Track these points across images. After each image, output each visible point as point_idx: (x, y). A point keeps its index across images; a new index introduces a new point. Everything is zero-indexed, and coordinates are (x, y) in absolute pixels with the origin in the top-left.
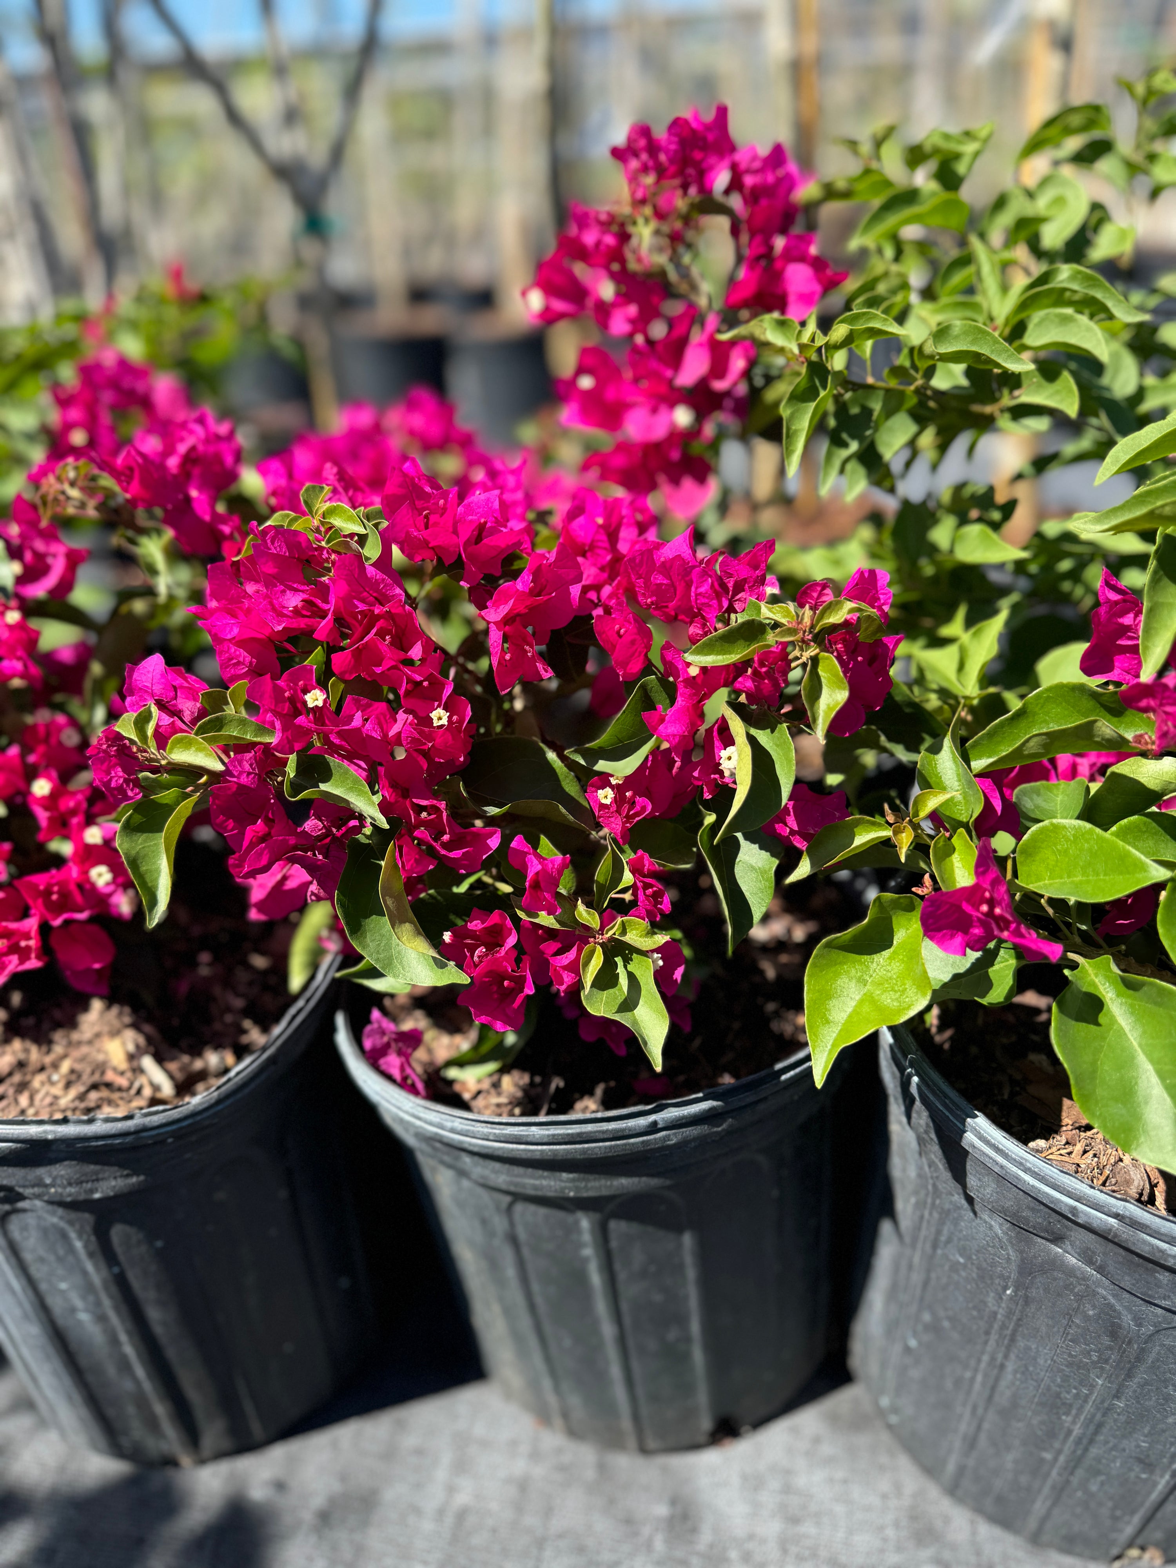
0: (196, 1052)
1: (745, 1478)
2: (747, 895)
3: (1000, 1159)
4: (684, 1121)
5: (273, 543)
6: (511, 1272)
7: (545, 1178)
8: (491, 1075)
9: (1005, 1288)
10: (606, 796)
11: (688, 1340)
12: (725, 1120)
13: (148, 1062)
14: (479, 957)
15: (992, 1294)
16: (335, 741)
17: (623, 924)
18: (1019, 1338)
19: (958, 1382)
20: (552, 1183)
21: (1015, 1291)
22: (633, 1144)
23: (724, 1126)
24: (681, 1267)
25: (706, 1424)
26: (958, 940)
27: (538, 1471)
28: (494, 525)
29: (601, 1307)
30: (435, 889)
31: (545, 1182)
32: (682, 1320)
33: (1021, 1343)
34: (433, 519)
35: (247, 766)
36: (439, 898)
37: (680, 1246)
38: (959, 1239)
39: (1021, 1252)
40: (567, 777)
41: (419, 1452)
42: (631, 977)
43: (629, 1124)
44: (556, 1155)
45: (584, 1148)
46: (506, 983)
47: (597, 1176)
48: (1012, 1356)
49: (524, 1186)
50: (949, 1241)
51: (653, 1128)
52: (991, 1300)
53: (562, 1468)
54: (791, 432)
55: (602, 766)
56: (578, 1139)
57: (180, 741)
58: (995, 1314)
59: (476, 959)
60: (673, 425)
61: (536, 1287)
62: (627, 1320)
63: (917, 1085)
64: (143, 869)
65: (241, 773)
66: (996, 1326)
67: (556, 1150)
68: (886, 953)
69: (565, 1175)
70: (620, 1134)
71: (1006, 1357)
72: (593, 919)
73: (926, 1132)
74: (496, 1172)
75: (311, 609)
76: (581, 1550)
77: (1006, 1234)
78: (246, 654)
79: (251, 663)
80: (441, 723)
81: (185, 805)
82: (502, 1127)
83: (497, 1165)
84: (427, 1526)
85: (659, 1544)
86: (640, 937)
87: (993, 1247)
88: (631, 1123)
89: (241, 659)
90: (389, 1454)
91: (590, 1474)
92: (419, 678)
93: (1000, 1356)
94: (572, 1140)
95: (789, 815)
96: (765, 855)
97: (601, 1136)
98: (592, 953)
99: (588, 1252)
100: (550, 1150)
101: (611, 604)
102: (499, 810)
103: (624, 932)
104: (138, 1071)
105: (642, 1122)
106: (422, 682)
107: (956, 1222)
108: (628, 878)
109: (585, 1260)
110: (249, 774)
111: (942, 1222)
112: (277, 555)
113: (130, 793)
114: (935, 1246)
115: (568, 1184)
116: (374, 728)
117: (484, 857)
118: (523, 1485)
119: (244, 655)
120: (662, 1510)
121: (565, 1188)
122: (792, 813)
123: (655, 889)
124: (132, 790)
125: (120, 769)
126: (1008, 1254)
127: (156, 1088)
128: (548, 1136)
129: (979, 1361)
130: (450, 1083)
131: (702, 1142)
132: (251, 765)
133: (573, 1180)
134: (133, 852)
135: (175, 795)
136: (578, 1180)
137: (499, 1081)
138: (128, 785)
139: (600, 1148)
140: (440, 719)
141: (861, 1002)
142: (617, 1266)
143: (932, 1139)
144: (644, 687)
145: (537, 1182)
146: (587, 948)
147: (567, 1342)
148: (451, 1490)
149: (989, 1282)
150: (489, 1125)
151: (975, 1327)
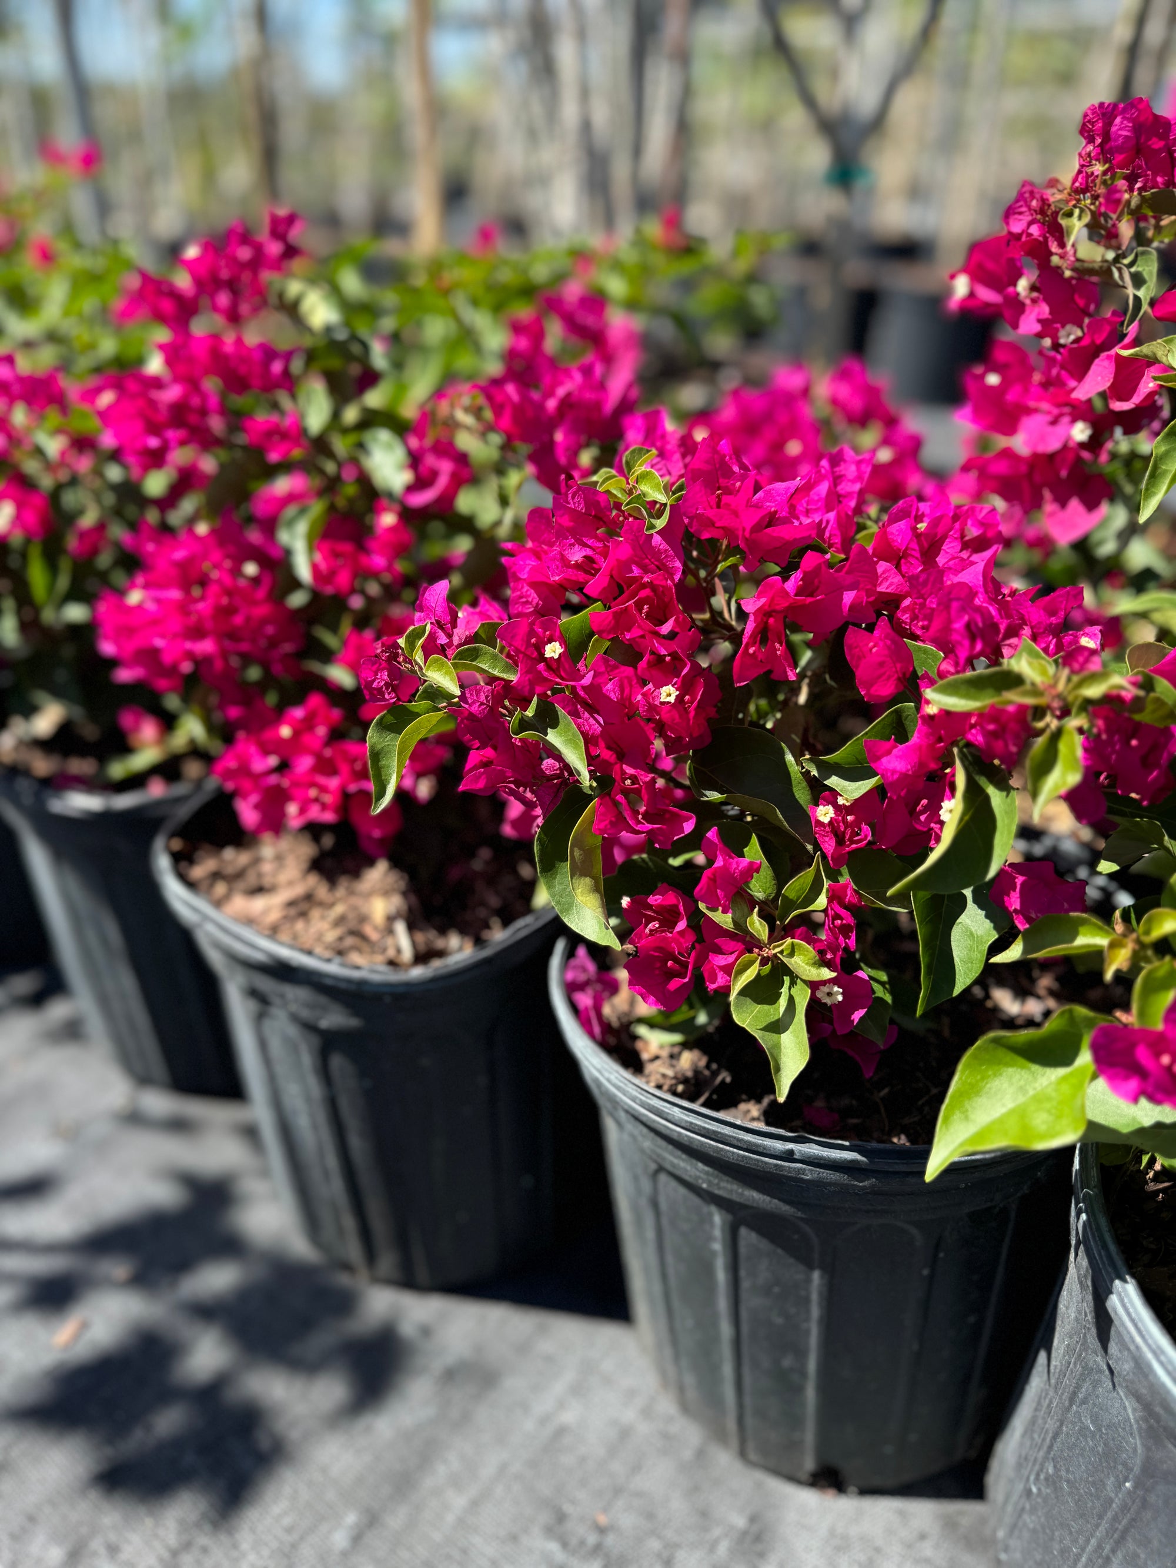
0: (443, 931)
1: (832, 1533)
2: (956, 960)
3: (1138, 1340)
4: (822, 1161)
5: (573, 498)
6: (650, 1234)
7: (683, 1160)
8: (673, 1045)
9: (1126, 1480)
10: (825, 813)
11: (804, 1374)
12: (868, 1178)
13: (400, 928)
14: (651, 930)
15: (1112, 1479)
16: (580, 693)
17: (793, 945)
18: (1129, 1539)
19: (1064, 1551)
20: (689, 1168)
21: (1136, 1486)
22: (766, 1163)
23: (866, 1183)
24: (807, 1300)
25: (809, 1464)
26: (1133, 1084)
27: (644, 1428)
28: (788, 515)
29: (723, 1304)
30: (649, 854)
31: (682, 1164)
32: (801, 1354)
33: (1131, 1545)
34: (725, 499)
35: (483, 698)
36: (650, 864)
37: (808, 1281)
38: (1094, 1405)
39: (1148, 1449)
40: (799, 783)
41: (549, 1359)
42: (791, 1000)
43: (765, 1143)
44: (691, 1143)
45: (718, 1147)
46: (670, 963)
47: (730, 1179)
48: (1120, 1554)
49: (664, 1159)
50: (1084, 1402)
51: (789, 1156)
52: (1110, 1482)
53: (666, 1436)
54: (1159, 471)
55: (834, 781)
56: (713, 1137)
57: (436, 661)
58: (1111, 1501)
59: (647, 931)
60: (1069, 438)
61: (670, 1259)
62: (745, 1329)
63: (1084, 1222)
64: (383, 763)
65: (474, 702)
66: (1109, 1515)
67: (693, 1138)
68: (1061, 1072)
69: (700, 1165)
70: (754, 1148)
71: (1113, 1551)
72: (764, 931)
73: (1085, 1276)
74: (643, 1136)
75: (588, 565)
76: (650, 1516)
77: (1137, 1422)
78: (535, 596)
79: (537, 604)
80: (668, 699)
81: (426, 718)
82: (649, 1096)
83: (645, 1130)
84: (529, 1425)
85: (723, 1548)
86: (807, 964)
87: (1124, 1429)
88: (768, 1142)
89: (530, 600)
90: (523, 1348)
91: (688, 1454)
92: (664, 652)
93: (1108, 1548)
94: (707, 1134)
95: (1014, 890)
96: (988, 925)
97: (736, 1143)
98: (751, 963)
99: (717, 1246)
100: (687, 1136)
101: (904, 618)
102: (720, 796)
103: (792, 954)
104: (390, 931)
105: (779, 1146)
106: (665, 656)
107: (1096, 1384)
108: (822, 901)
109: (714, 1254)
110: (482, 704)
111: (1082, 1378)
112: (574, 510)
113: (387, 696)
114: (1072, 1401)
115: (702, 1175)
116: (614, 689)
117: (675, 838)
118: (625, 1433)
119: (534, 596)
120: (740, 1522)
121: (699, 1177)
122: (1018, 890)
123: (844, 922)
124: (389, 694)
125: (386, 673)
126: (1136, 1443)
127: (399, 951)
128: (687, 1122)
129: (1088, 1541)
130: (635, 1038)
131: (843, 1190)
132: (487, 697)
133: (707, 1173)
134: (379, 747)
135: (426, 706)
136: (712, 1175)
137: (680, 1054)
138: (387, 689)
139: (733, 1153)
140: (669, 695)
141: (1012, 1112)
142: (743, 1273)
143: (1088, 1286)
144: (898, 713)
145: (676, 1161)
146: (747, 956)
147: (689, 1323)
148: (561, 1405)
149: (1112, 1464)
150: (639, 1090)
151: (1090, 1504)
